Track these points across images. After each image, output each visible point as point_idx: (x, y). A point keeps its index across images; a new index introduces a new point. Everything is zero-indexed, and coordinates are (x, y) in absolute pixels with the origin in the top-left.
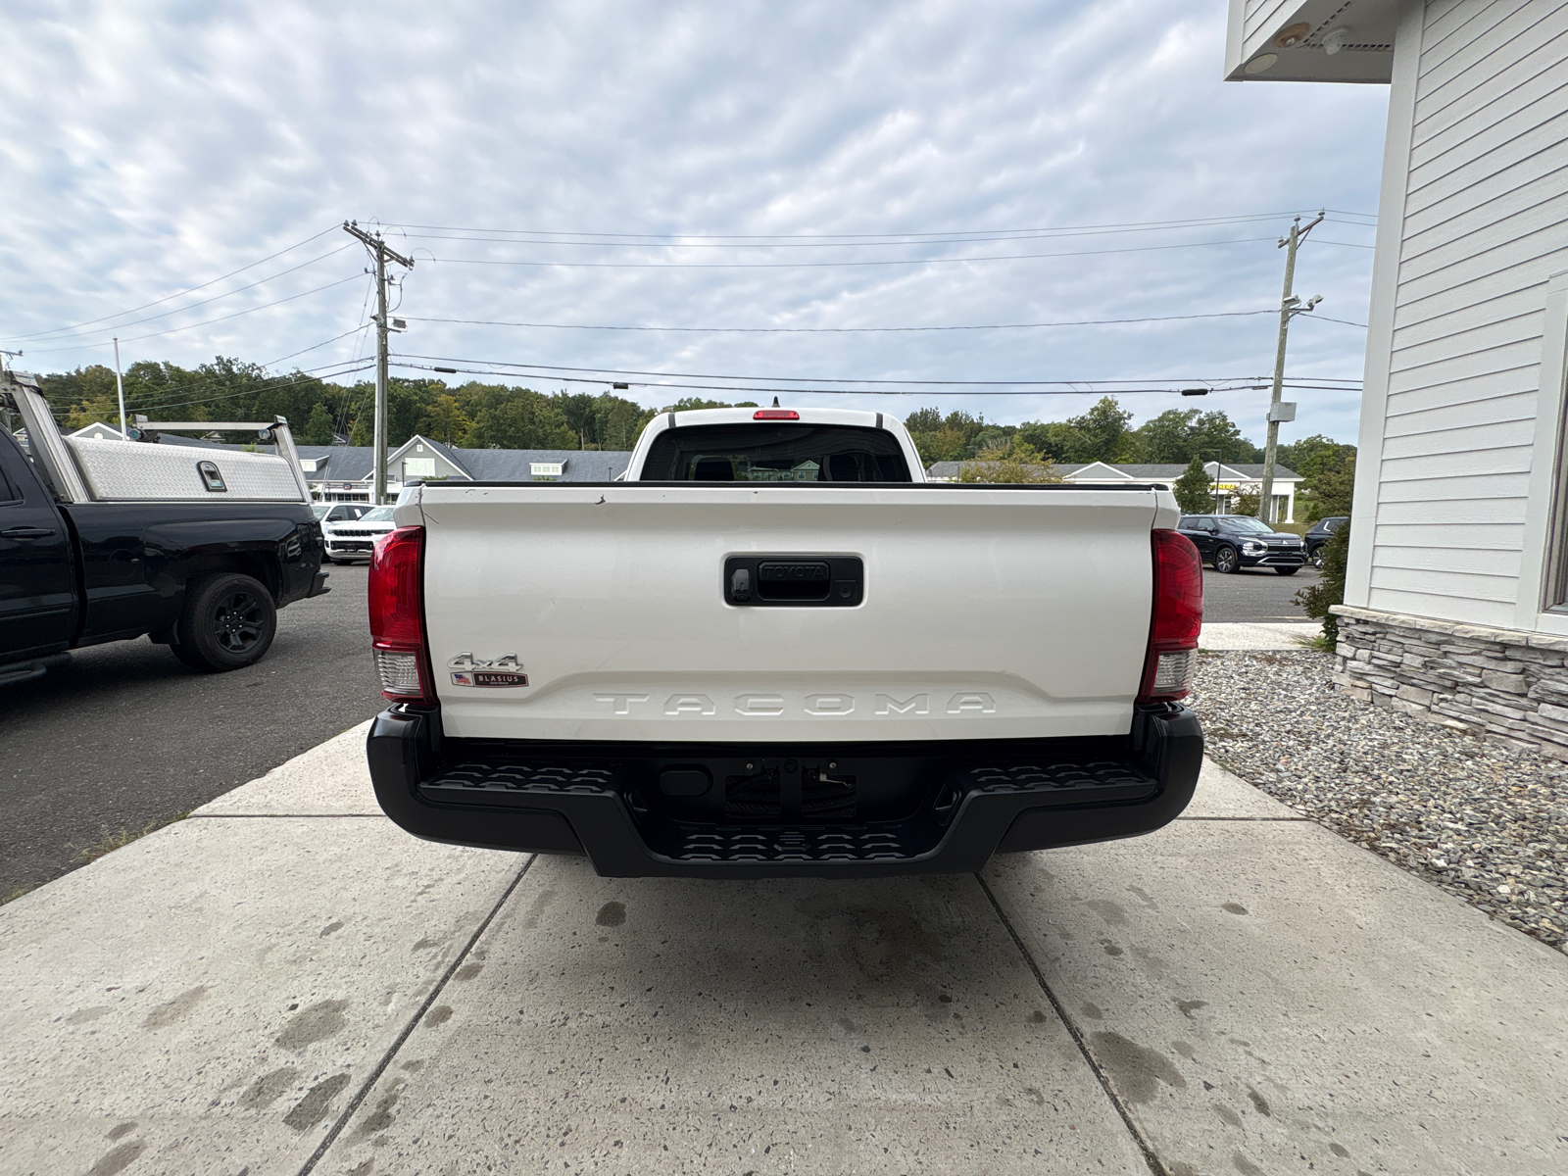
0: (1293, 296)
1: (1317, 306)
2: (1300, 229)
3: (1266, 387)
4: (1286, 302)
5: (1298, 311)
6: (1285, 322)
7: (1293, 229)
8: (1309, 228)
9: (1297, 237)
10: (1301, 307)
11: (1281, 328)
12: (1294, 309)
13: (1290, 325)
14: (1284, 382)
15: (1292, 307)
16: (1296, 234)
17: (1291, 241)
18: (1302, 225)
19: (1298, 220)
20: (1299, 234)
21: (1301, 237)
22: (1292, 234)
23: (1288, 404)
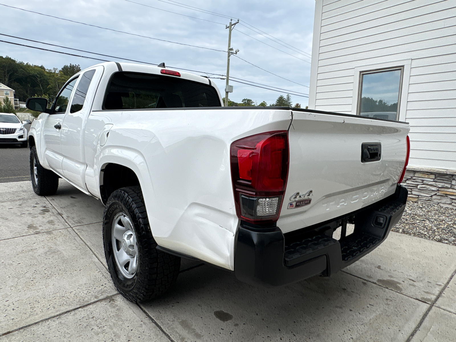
0: (231, 48)
1: (238, 53)
2: (232, 24)
3: (224, 79)
4: (230, 49)
5: (232, 53)
6: (229, 56)
7: (230, 23)
8: (235, 24)
9: (231, 26)
10: (234, 52)
11: (228, 58)
12: (232, 52)
13: (230, 58)
14: (230, 78)
15: (231, 51)
16: (231, 25)
17: (230, 27)
18: (233, 22)
19: (231, 20)
20: (232, 25)
21: (233, 27)
22: (230, 25)
23: (231, 86)
